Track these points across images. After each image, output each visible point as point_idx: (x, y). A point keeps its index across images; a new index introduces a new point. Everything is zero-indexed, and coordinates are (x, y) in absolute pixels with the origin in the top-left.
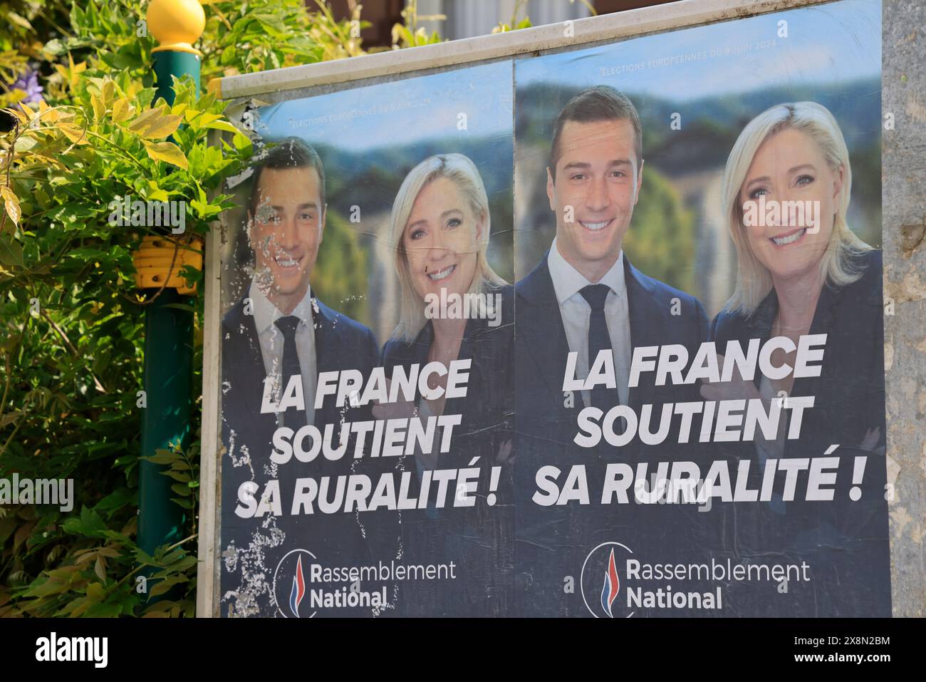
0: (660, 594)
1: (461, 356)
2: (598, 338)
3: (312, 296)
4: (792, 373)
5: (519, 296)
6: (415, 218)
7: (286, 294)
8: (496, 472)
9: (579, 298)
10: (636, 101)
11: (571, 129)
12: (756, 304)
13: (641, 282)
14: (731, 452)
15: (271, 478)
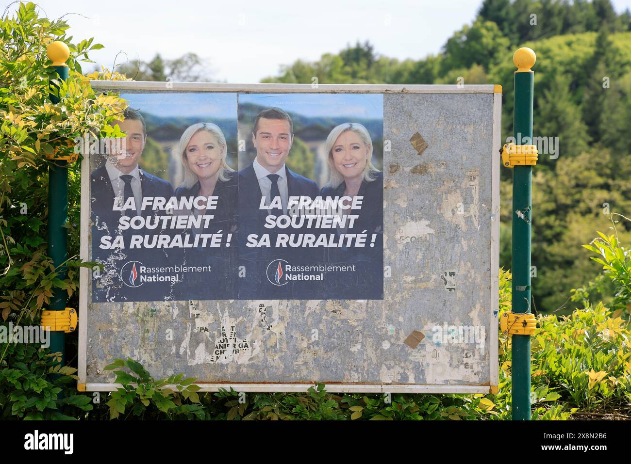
0: (299, 276)
1: (214, 195)
2: (275, 192)
3: (139, 168)
4: (351, 208)
5: (240, 175)
6: (191, 144)
7: (125, 167)
8: (230, 236)
9: (267, 178)
10: (291, 115)
11: (263, 121)
12: (338, 185)
13: (293, 175)
14: (328, 232)
15: (120, 235)
